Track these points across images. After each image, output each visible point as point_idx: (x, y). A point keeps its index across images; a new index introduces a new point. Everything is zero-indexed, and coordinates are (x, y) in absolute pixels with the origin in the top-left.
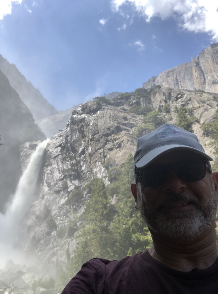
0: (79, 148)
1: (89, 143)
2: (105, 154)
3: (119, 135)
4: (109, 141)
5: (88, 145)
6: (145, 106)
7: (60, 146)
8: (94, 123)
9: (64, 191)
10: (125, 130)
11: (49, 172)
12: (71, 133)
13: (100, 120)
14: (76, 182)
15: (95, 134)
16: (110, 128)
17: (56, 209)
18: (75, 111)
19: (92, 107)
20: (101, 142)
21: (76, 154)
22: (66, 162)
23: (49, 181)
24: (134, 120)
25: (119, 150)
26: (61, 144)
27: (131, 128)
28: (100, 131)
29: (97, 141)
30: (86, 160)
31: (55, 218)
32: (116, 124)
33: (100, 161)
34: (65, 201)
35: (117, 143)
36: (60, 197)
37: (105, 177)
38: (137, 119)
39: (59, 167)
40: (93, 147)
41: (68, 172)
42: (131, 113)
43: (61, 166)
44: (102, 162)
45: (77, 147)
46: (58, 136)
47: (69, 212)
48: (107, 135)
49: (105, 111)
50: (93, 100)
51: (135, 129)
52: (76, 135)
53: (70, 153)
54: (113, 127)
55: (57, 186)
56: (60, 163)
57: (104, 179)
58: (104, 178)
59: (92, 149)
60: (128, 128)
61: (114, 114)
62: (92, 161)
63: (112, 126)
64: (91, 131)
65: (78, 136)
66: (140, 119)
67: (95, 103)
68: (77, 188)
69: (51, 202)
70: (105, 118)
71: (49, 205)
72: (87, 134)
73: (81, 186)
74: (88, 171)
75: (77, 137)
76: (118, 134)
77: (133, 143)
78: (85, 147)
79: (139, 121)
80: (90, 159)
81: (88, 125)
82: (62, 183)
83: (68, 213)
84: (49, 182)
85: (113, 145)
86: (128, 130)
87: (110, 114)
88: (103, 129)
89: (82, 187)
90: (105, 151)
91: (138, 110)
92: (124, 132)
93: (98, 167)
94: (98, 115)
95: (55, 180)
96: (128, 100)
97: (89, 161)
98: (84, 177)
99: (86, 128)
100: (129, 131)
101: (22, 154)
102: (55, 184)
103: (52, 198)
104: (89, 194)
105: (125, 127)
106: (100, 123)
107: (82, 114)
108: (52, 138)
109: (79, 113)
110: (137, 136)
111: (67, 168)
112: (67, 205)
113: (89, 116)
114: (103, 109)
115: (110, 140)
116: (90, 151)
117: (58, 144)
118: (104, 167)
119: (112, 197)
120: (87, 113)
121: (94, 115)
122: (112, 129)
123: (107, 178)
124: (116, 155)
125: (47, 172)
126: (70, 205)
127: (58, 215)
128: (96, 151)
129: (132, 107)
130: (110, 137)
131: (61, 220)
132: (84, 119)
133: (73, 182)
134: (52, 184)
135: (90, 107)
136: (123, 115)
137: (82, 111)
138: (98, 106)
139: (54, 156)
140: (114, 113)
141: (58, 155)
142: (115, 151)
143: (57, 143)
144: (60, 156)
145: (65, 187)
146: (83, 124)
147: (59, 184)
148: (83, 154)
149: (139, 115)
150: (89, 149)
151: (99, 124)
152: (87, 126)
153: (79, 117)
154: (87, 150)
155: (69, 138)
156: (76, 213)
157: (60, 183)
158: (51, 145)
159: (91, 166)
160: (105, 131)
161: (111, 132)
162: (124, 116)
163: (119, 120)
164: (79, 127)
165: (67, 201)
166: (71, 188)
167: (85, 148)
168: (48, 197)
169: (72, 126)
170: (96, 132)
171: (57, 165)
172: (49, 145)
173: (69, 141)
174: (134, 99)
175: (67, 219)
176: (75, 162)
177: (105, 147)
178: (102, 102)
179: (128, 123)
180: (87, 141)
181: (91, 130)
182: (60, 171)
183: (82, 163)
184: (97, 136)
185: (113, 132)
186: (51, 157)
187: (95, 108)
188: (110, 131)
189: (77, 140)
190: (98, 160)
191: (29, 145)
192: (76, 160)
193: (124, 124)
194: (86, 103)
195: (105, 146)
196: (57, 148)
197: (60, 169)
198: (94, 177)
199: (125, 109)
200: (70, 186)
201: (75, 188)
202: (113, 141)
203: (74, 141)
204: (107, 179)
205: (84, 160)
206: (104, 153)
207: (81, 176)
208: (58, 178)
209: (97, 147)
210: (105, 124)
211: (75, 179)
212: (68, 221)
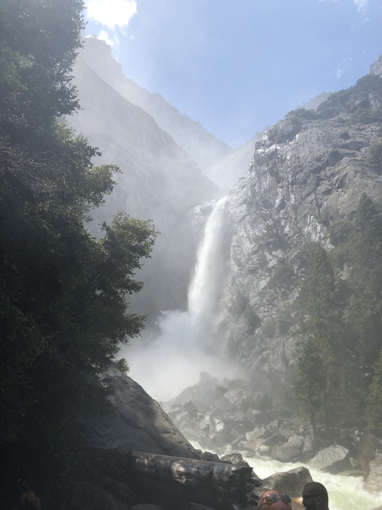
0: (275, 200)
1: (290, 189)
2: (319, 201)
3: (338, 166)
5: (289, 192)
6: (378, 105)
7: (245, 202)
8: (292, 156)
9: (262, 269)
10: (348, 155)
11: (235, 244)
12: (258, 179)
13: (301, 149)
14: (279, 253)
15: (298, 173)
17: (255, 296)
18: (259, 143)
19: (287, 130)
20: (310, 184)
21: (272, 210)
22: (257, 226)
23: (238, 257)
24: (362, 134)
25: (342, 191)
26: (246, 199)
27: (358, 149)
29: (301, 184)
30: (288, 216)
31: (256, 309)
32: (330, 150)
33: (312, 215)
34: (266, 283)
35: (337, 180)
36: (257, 278)
37: (325, 238)
38: (366, 131)
39: (249, 234)
40: (297, 194)
41: (263, 240)
42: (354, 124)
43: (251, 233)
44: (315, 216)
45: (271, 198)
46: (239, 188)
47: (276, 298)
48: (318, 170)
49: (309, 131)
50: (286, 118)
51: (366, 149)
52: (267, 182)
53: (261, 210)
54: (326, 155)
55: (250, 262)
56: (249, 228)
57: (323, 242)
58: (323, 240)
59: (295, 198)
60: (352, 151)
61: (324, 133)
62: (299, 217)
63: (324, 153)
64: (289, 169)
65: (269, 181)
66: (372, 131)
67: (289, 122)
68: (282, 261)
69: (245, 286)
70: (309, 144)
71: (244, 291)
72: (283, 176)
73: (288, 257)
74: (295, 233)
75: (269, 184)
76: (336, 164)
77: (365, 174)
78: (284, 196)
79: (372, 135)
80: (296, 213)
81: (283, 161)
82: (258, 256)
83: (273, 300)
84: (238, 259)
85: (331, 185)
86: (353, 154)
87: (318, 134)
88: (310, 162)
89: (290, 259)
91: (366, 116)
92: (346, 160)
93: (310, 224)
94: (298, 141)
95: (246, 254)
96: (347, 103)
97: (294, 217)
98: (291, 244)
99: (282, 167)
100: (355, 157)
101: (193, 225)
102: (247, 260)
103: (246, 281)
104: (303, 269)
105: (348, 151)
106: (303, 154)
107: (270, 145)
108: (231, 192)
109: (266, 145)
110: (371, 161)
111: (261, 234)
112: (270, 289)
113: (283, 146)
114: (305, 128)
115: (324, 178)
116: (293, 201)
117: (241, 200)
118: (320, 223)
119: (342, 269)
120: (279, 142)
121: (290, 143)
122: (325, 159)
123: (329, 239)
124: (337, 200)
125: (232, 244)
126: (275, 288)
127: (259, 305)
128: (303, 199)
129: (354, 114)
130: (322, 173)
131: (265, 312)
132: (275, 153)
133: (274, 253)
134: (242, 261)
135: (282, 131)
136: (341, 131)
137: (270, 139)
138: (295, 126)
139: (238, 219)
140: (324, 131)
141: (245, 216)
142: (335, 194)
143: (239, 199)
144: (248, 218)
145: (263, 263)
146: (275, 161)
147: (253, 259)
148: (284, 209)
149: (370, 125)
150: (291, 198)
151: (301, 156)
152: (282, 163)
153: (266, 151)
154: (288, 201)
155: (256, 187)
156: (286, 299)
157: (255, 257)
158: (232, 203)
159: (299, 225)
160: (313, 164)
161: (323, 164)
162: (343, 132)
163: (334, 141)
164: (270, 167)
165: (269, 284)
166: (273, 263)
167: (284, 198)
168: (241, 279)
169: (258, 168)
170: (299, 169)
171: (246, 231)
172: (227, 204)
173: (258, 192)
174: (357, 99)
175: (275, 309)
176: (272, 223)
177: (317, 191)
178: (300, 118)
179: (351, 142)
180: (286, 186)
181: (289, 167)
182: (251, 239)
183: (283, 224)
184: (300, 176)
185: (327, 164)
186: (234, 221)
187: (290, 131)
188: (322, 162)
189: (269, 188)
190: (308, 213)
191: (200, 209)
192: (273, 219)
194: (275, 126)
195: (316, 189)
196: (240, 207)
197: (251, 237)
198: (305, 241)
199: (342, 119)
200: (270, 260)
201: (278, 261)
202: (329, 178)
203: (266, 191)
204: (328, 242)
205: (286, 216)
206: (316, 200)
207: (286, 243)
208: (250, 251)
209: (304, 193)
210: (310, 152)
211: (276, 249)
212: (276, 312)
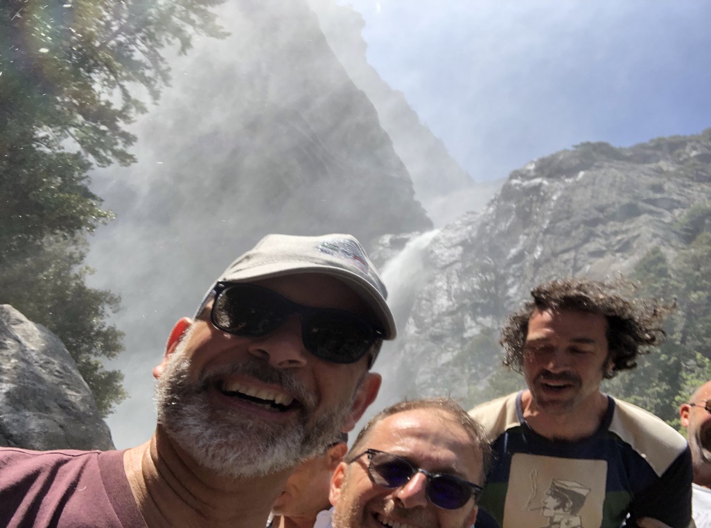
0: (510, 249)
1: (539, 239)
2: (580, 263)
5: (536, 242)
8: (562, 197)
9: (453, 338)
11: (425, 296)
12: (496, 218)
13: (580, 190)
15: (561, 220)
16: (605, 208)
18: (518, 172)
19: (568, 163)
20: (574, 238)
21: (500, 261)
22: (469, 278)
24: (685, 192)
26: (466, 240)
27: (670, 209)
28: (574, 213)
29: (560, 235)
30: (522, 275)
32: (624, 200)
34: (451, 357)
36: (440, 348)
39: (451, 287)
40: (548, 247)
43: (455, 286)
45: (505, 246)
46: (462, 225)
48: (595, 222)
49: (603, 172)
51: (682, 211)
52: (508, 223)
53: (483, 259)
54: (617, 206)
56: (455, 278)
59: (543, 251)
60: (660, 210)
61: (625, 179)
63: (613, 204)
68: (487, 331)
69: (417, 356)
70: (596, 187)
74: (522, 298)
76: (627, 221)
78: (526, 247)
79: (699, 196)
80: (535, 273)
81: (544, 200)
82: (453, 319)
83: (454, 381)
84: (421, 317)
85: (607, 246)
87: (615, 178)
88: (586, 210)
92: (647, 218)
94: (579, 180)
100: (661, 217)
103: (422, 349)
105: (652, 208)
106: (579, 197)
107: (534, 178)
109: (528, 176)
110: (685, 228)
111: (470, 290)
113: (552, 182)
114: (598, 167)
115: (600, 234)
120: (549, 176)
121: (567, 180)
122: (612, 210)
124: (609, 266)
125: (420, 296)
126: (463, 366)
128: (555, 255)
130: (600, 228)
132: (537, 188)
133: (480, 319)
134: (426, 321)
136: (653, 182)
137: (536, 170)
138: (584, 161)
141: (455, 262)
142: (608, 257)
143: (455, 238)
144: (458, 265)
146: (532, 199)
147: (444, 321)
148: (518, 263)
150: (537, 251)
151: (576, 200)
152: (541, 203)
153: (524, 184)
154: (530, 254)
156: (476, 384)
157: (448, 320)
158: (442, 241)
160: (591, 212)
162: (655, 183)
163: (637, 191)
164: (521, 205)
165: (456, 359)
166: (473, 332)
167: (524, 249)
168: (414, 346)
169: (502, 203)
170: (565, 215)
171: (448, 283)
172: (435, 241)
173: (487, 235)
176: (493, 278)
177: (581, 249)
178: (597, 153)
179: (662, 198)
180: (535, 234)
181: (550, 210)
182: (452, 295)
183: (509, 281)
185: (613, 217)
186: (436, 265)
188: (605, 214)
189: (508, 232)
191: (392, 242)
192: (497, 274)
193: (650, 201)
195: (581, 246)
196: (453, 249)
197: (453, 292)
200: (471, 327)
201: (482, 331)
202: (607, 236)
203: (501, 234)
205: (518, 274)
206: (575, 260)
207: (504, 309)
208: (444, 310)
209: (560, 248)
210: (592, 197)
211: (485, 314)
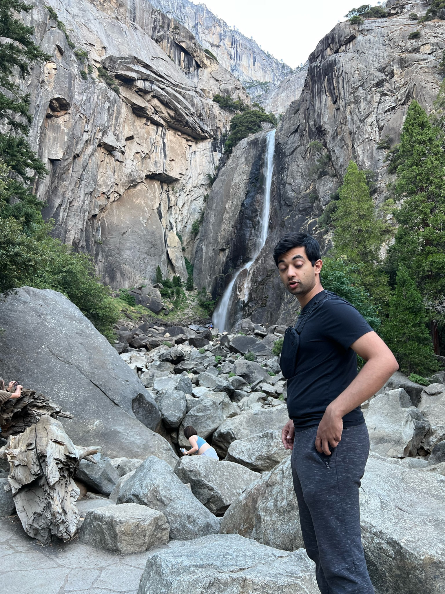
2: (381, 123)
4: (386, 95)
7: (297, 130)
15: (357, 88)
16: (385, 68)
19: (346, 34)
20: (370, 102)
21: (326, 138)
25: (408, 108)
26: (299, 126)
27: (432, 53)
28: (365, 80)
29: (361, 102)
32: (397, 56)
35: (404, 94)
37: (383, 167)
39: (301, 168)
41: (316, 174)
48: (381, 83)
49: (373, 34)
50: (346, 19)
52: (322, 103)
53: (315, 139)
54: (392, 63)
56: (301, 161)
62: (356, 143)
64: (347, 85)
67: (349, 23)
72: (340, 94)
76: (404, 74)
80: (353, 139)
84: (289, 198)
86: (425, 60)
88: (372, 74)
90: (380, 116)
92: (416, 68)
97: (350, 143)
99: (339, 82)
102: (299, 199)
111: (315, 168)
115: (387, 93)
116: (349, 125)
117: (293, 128)
118: (379, 149)
120: (337, 52)
124: (401, 119)
128: (362, 121)
130: (386, 87)
135: (341, 36)
136: (413, 30)
138: (357, 28)
139: (289, 151)
141: (297, 147)
142: (399, 111)
143: (291, 127)
144: (300, 149)
146: (331, 77)
148: (340, 135)
150: (348, 122)
152: (339, 78)
154: (345, 124)
159: (356, 153)
160: (376, 76)
161: (387, 75)
162: (414, 32)
163: (403, 44)
170: (359, 84)
171: (297, 165)
173: (311, 118)
177: (378, 110)
178: (364, 17)
179: (423, 45)
180: (343, 107)
182: (304, 174)
183: (338, 153)
184: (360, 93)
185: (392, 75)
186: (285, 154)
187: (350, 36)
188: (386, 73)
190: (367, 138)
192: (328, 149)
193: (416, 50)
194: (332, 31)
196: (292, 136)
199: (416, 15)
200: (323, 197)
201: (331, 198)
202: (393, 93)
205: (342, 144)
206: (377, 121)
209: (363, 114)
210: (373, 61)
